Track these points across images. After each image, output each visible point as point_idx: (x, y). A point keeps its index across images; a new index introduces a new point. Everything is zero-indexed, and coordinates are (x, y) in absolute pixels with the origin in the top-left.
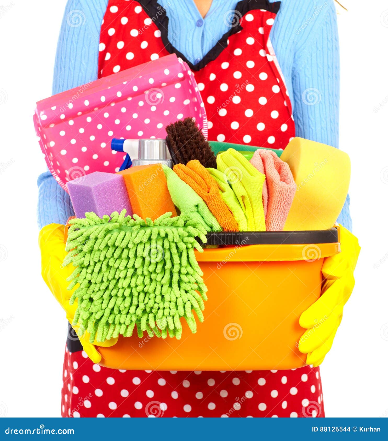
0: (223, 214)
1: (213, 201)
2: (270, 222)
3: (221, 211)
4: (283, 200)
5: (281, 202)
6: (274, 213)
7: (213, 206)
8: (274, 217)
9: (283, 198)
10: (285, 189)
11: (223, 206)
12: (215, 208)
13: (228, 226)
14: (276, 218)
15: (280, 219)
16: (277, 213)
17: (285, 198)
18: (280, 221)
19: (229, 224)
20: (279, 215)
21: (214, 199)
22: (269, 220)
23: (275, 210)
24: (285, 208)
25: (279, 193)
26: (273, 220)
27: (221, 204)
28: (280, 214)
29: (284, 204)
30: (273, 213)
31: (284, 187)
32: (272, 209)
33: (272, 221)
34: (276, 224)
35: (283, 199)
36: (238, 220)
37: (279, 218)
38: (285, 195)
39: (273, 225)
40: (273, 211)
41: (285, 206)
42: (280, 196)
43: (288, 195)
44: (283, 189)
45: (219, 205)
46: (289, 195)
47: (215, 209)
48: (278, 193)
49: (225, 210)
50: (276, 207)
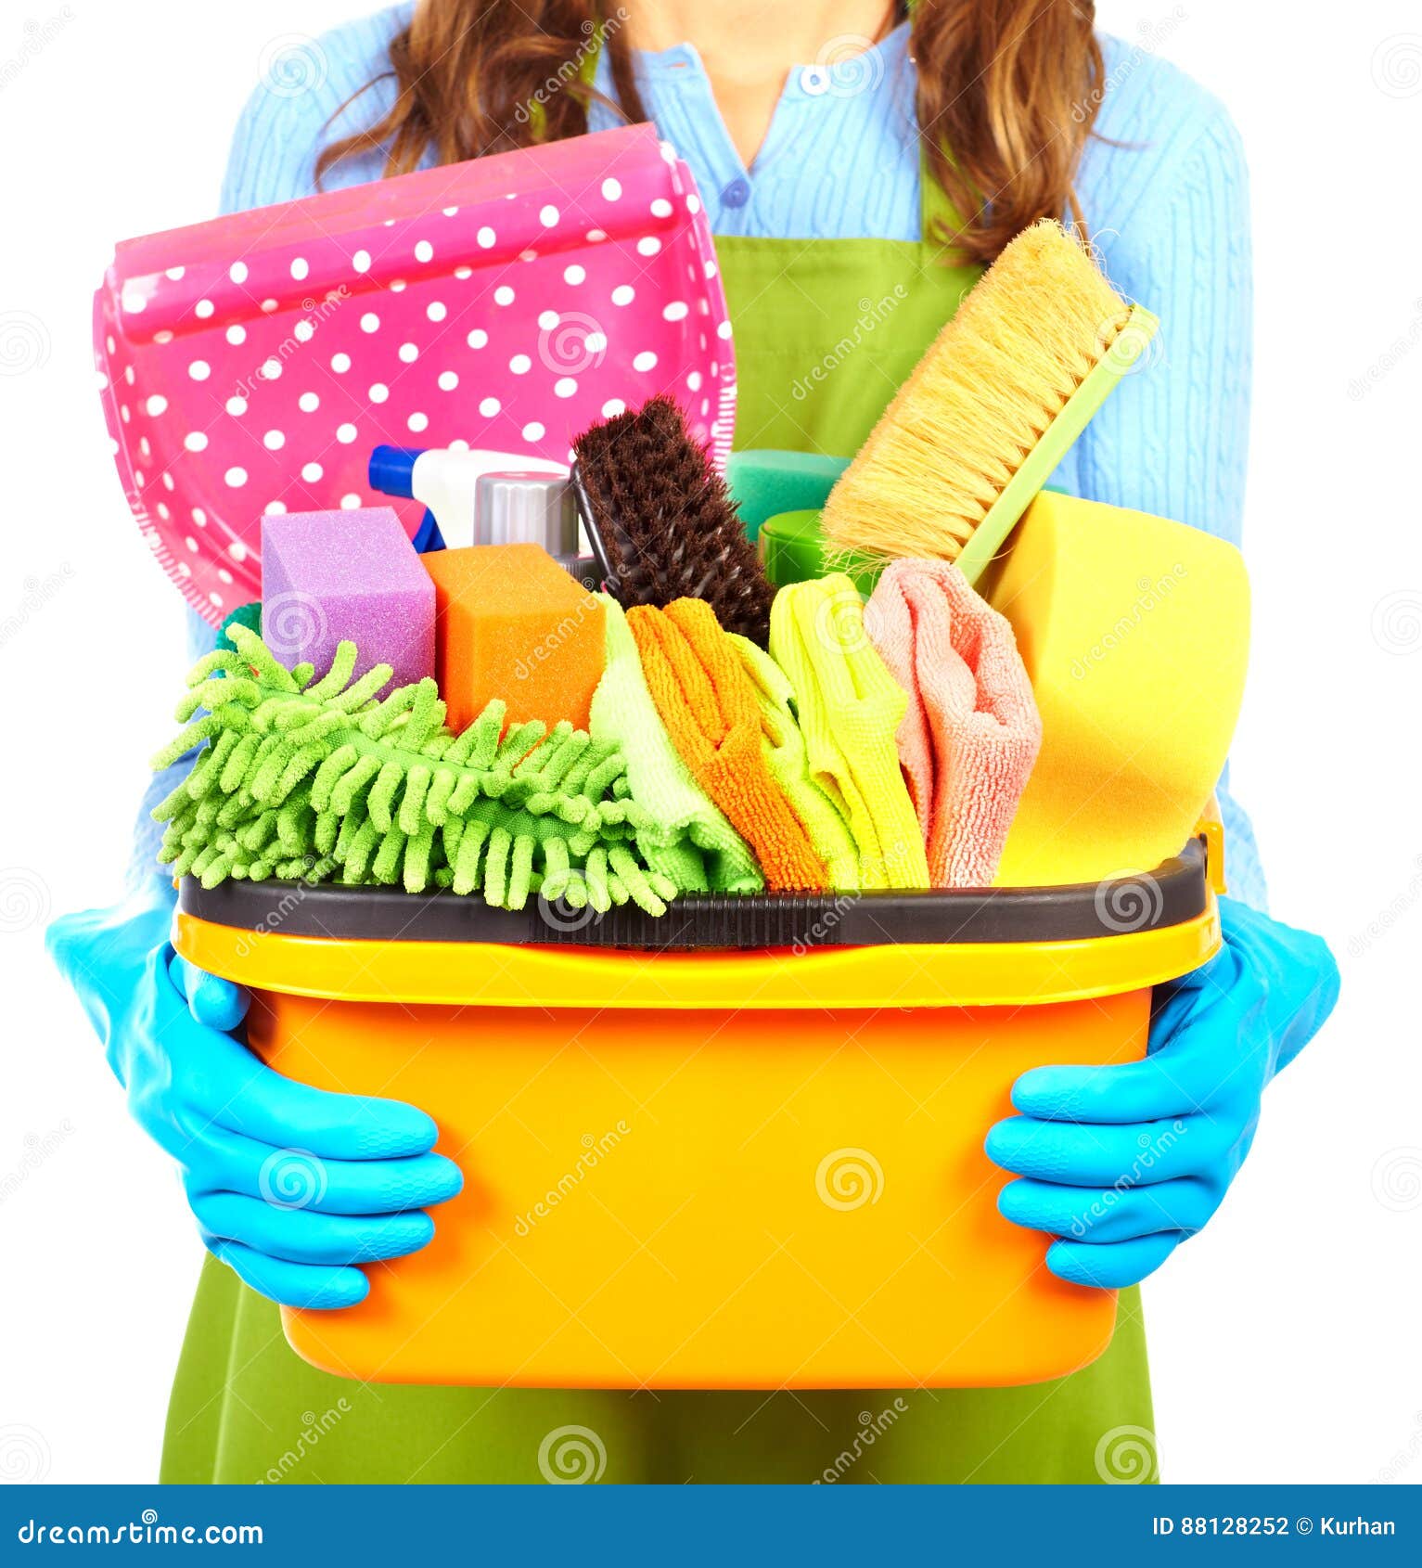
0: (769, 830)
1: (734, 781)
2: (941, 862)
3: (764, 821)
4: (990, 786)
5: (981, 791)
6: (956, 831)
7: (732, 800)
8: (954, 846)
9: (987, 778)
10: (994, 746)
11: (770, 804)
12: (740, 810)
13: (786, 878)
14: (963, 851)
15: (980, 852)
16: (966, 831)
17: (996, 780)
18: (980, 859)
19: (791, 871)
20: (976, 840)
21: (737, 774)
22: (937, 857)
23: (958, 821)
24: (996, 815)
25: (970, 760)
26: (952, 858)
27: (763, 795)
28: (977, 837)
29: (993, 799)
30: (952, 833)
31: (988, 739)
32: (947, 815)
33: (949, 860)
34: (967, 872)
35: (987, 783)
36: (826, 855)
37: (974, 849)
38: (996, 766)
39: (952, 874)
40: (951, 826)
41: (996, 806)
42: (974, 770)
43: (1005, 767)
44: (988, 746)
45: (754, 795)
46: (1011, 767)
47: (739, 813)
48: (967, 758)
49: (778, 817)
50: (964, 812)
